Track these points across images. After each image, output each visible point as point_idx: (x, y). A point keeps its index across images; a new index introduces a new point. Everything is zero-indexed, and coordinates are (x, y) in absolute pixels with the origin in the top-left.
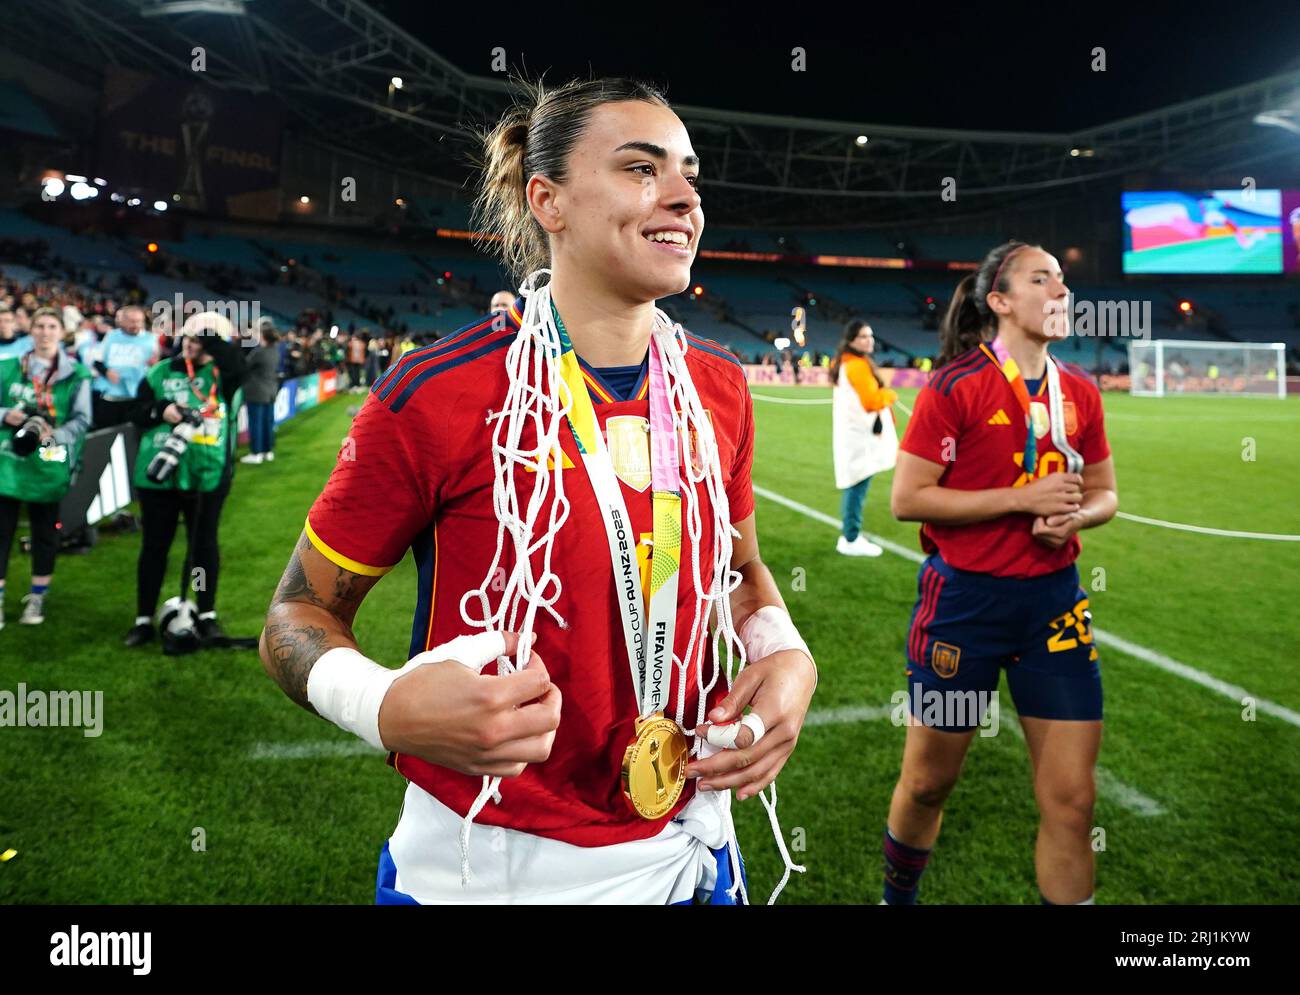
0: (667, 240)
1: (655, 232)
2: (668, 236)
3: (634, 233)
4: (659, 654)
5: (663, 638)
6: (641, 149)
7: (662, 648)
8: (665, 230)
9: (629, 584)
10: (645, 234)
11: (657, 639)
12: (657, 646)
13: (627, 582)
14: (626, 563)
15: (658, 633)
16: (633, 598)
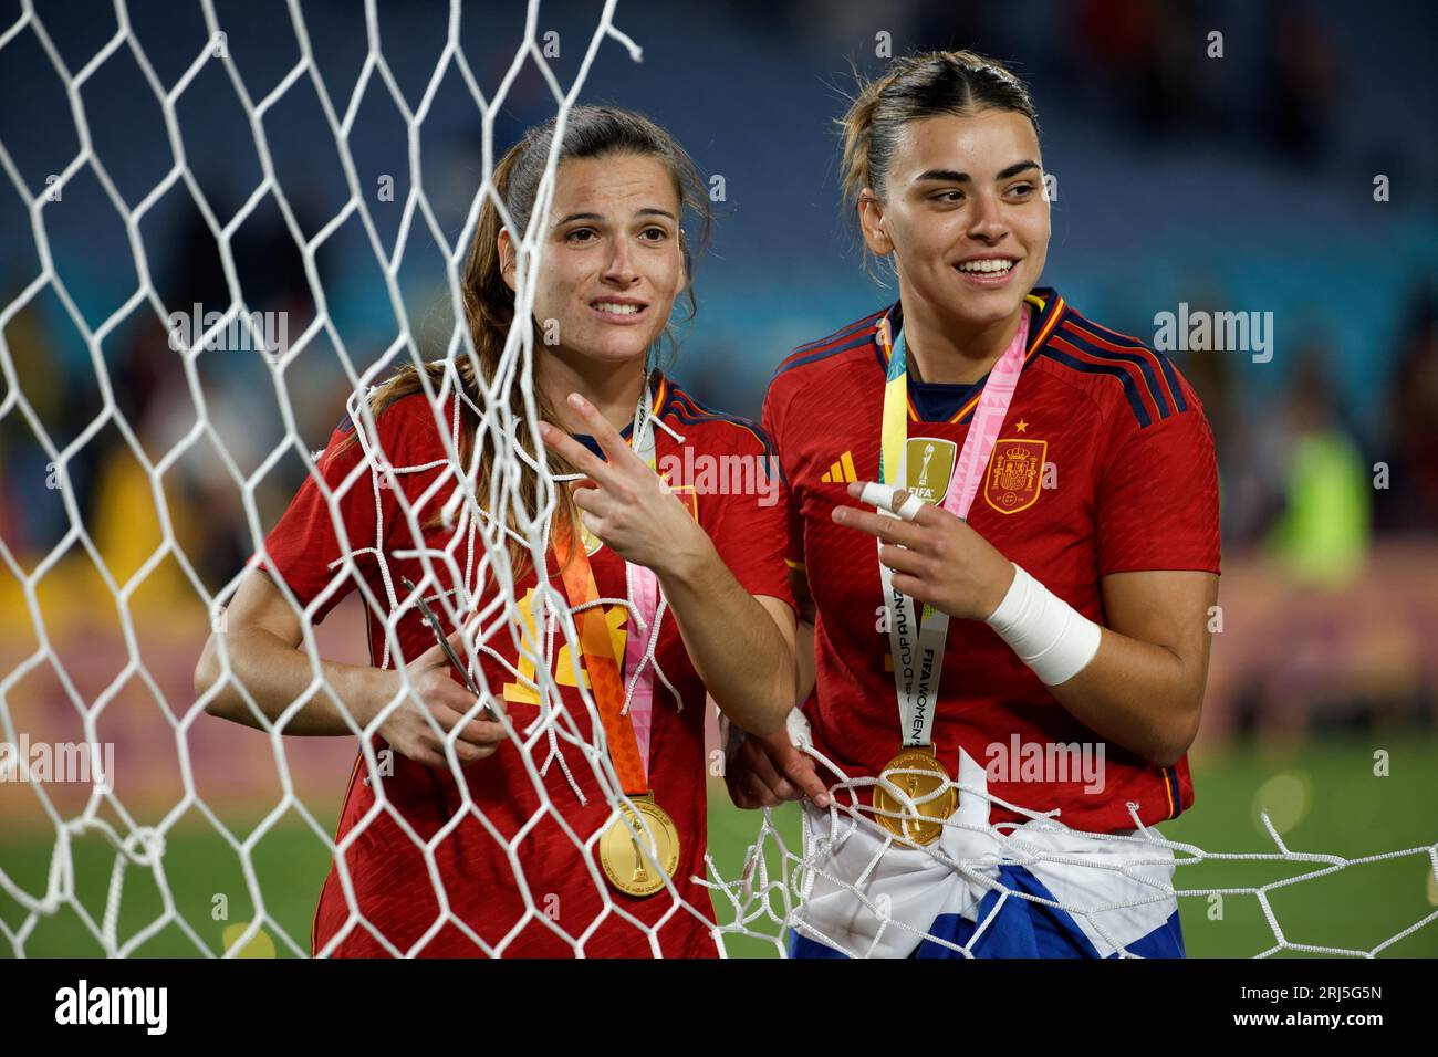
0: (975, 269)
1: (964, 262)
2: (977, 266)
3: (940, 265)
4: (925, 681)
5: (930, 666)
6: (938, 179)
7: (928, 676)
8: (973, 260)
9: (901, 619)
10: (957, 265)
11: (924, 665)
12: (924, 672)
13: (898, 615)
14: (898, 597)
15: (925, 660)
16: (905, 632)
